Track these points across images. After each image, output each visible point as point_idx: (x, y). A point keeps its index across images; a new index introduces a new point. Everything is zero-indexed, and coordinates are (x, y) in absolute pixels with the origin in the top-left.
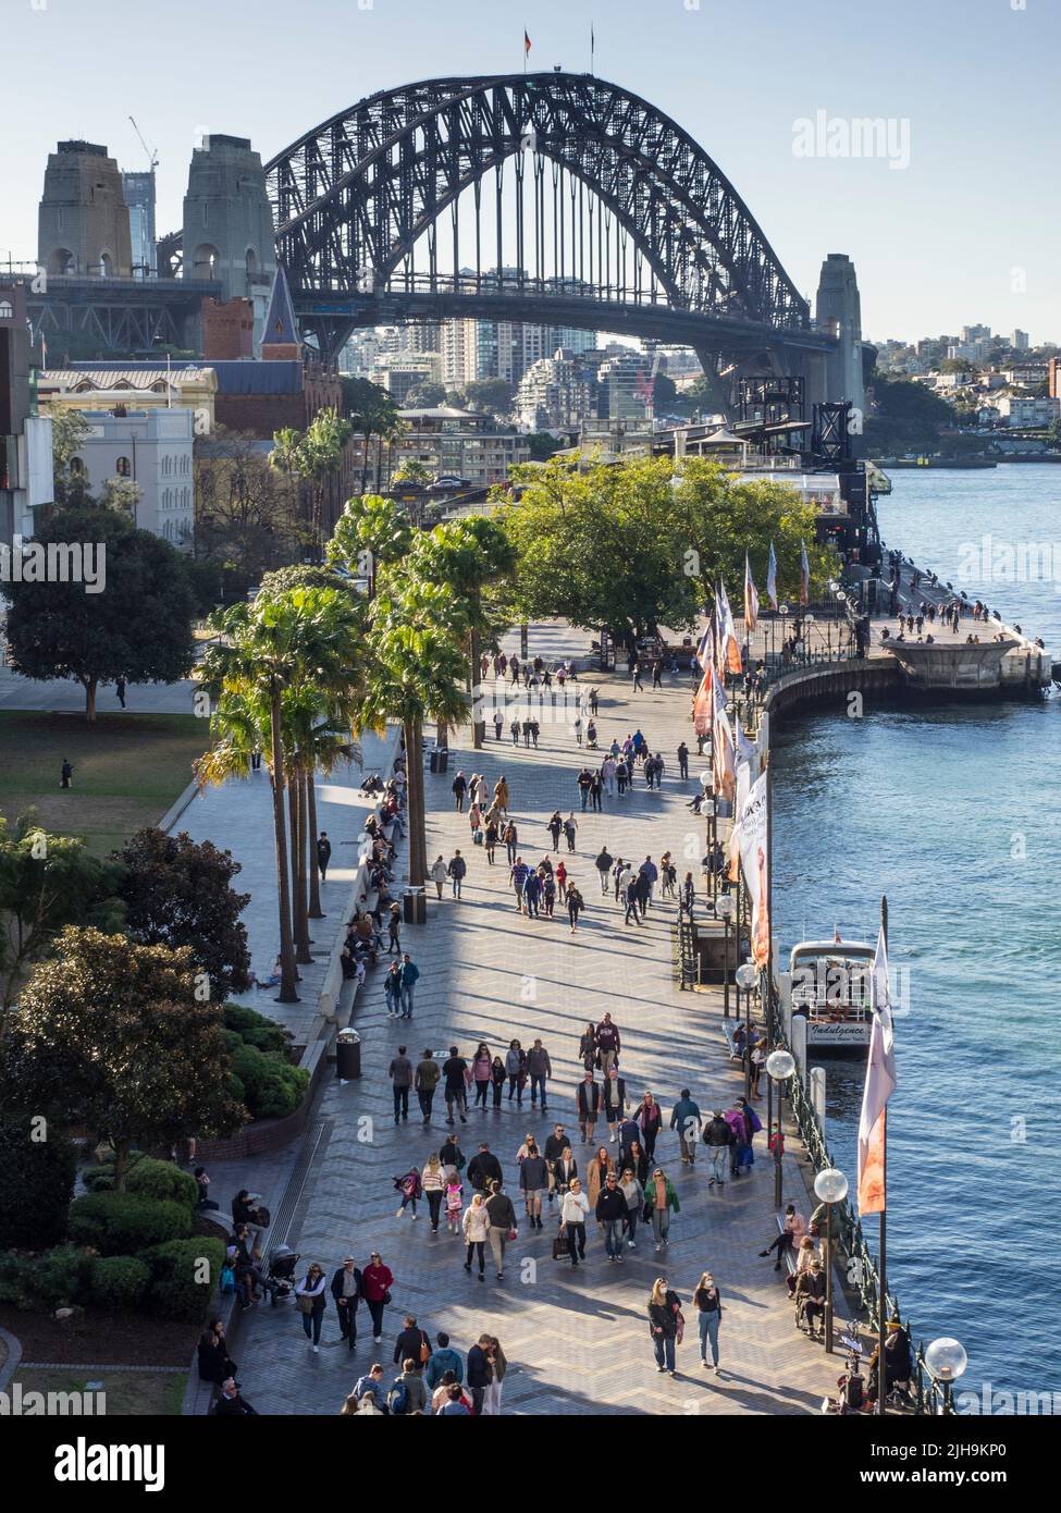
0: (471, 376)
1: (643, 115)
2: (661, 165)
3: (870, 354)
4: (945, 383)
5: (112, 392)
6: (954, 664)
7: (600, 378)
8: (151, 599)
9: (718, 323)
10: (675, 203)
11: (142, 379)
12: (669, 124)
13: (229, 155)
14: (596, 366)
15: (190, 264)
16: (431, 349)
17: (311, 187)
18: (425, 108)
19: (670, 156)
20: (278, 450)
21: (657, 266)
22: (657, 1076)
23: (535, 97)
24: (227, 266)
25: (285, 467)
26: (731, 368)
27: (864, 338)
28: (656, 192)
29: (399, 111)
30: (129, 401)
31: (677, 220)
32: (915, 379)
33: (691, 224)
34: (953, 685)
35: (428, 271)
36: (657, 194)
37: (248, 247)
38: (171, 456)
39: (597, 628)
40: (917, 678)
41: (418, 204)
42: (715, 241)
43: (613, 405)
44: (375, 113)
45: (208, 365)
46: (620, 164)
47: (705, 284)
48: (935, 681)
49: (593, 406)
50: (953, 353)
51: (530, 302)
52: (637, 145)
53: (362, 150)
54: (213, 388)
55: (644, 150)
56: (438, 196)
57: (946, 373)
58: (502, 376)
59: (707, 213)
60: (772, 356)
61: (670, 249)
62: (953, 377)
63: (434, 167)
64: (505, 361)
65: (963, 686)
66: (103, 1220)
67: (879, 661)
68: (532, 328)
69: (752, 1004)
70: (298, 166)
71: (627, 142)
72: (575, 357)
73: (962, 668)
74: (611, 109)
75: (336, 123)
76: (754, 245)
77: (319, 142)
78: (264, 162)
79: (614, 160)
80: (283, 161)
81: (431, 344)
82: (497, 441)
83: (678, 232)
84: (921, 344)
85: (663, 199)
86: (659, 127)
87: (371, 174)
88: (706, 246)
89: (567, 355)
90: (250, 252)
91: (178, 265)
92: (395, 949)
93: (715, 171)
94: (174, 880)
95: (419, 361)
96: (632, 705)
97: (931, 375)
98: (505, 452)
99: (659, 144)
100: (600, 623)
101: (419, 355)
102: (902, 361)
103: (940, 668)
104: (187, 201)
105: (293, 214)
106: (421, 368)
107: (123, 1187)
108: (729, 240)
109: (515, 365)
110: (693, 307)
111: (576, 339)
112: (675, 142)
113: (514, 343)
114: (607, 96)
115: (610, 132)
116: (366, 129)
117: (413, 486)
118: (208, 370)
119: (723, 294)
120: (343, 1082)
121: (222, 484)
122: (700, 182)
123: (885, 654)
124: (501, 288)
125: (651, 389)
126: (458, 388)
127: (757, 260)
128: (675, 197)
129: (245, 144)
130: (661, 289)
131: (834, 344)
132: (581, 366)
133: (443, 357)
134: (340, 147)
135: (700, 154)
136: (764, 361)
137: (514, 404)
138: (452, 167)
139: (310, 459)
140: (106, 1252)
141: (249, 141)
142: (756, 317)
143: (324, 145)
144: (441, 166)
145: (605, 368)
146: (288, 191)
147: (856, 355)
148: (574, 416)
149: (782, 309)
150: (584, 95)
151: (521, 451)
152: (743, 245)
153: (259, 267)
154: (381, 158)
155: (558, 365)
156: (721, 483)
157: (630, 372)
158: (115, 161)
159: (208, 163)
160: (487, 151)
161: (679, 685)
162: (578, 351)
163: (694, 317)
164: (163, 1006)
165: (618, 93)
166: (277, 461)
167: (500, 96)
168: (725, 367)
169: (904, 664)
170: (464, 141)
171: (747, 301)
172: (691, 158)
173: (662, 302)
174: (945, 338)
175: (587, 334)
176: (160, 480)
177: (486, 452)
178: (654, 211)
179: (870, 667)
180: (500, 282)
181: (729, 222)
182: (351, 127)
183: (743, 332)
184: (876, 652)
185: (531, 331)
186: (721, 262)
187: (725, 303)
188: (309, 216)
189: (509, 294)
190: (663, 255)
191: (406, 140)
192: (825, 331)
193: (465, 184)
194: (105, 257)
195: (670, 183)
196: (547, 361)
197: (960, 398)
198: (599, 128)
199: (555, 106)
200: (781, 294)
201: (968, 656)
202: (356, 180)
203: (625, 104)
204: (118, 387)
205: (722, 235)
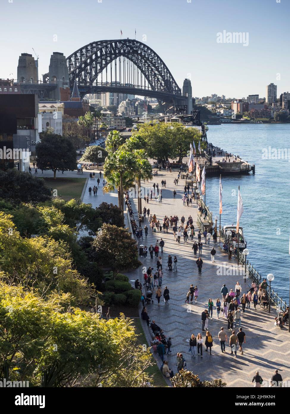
0: (108, 105)
1: (146, 48)
2: (150, 59)
3: (194, 100)
4: (209, 107)
5: (42, 108)
6: (231, 166)
7: (136, 105)
8: (68, 153)
9: (162, 93)
10: (153, 68)
11: (48, 105)
12: (152, 50)
13: (59, 56)
14: (135, 102)
15: (51, 80)
16: (99, 99)
17: (76, 64)
18: (100, 47)
19: (152, 57)
20: (79, 121)
21: (149, 81)
22: (207, 255)
23: (123, 44)
24: (58, 81)
25: (81, 124)
26: (165, 103)
27: (193, 97)
28: (149, 65)
29: (94, 47)
30: (46, 110)
31: (153, 71)
32: (203, 106)
33: (156, 72)
34: (231, 171)
35: (101, 82)
36: (149, 66)
37: (63, 77)
38: (58, 122)
39: (156, 159)
40: (223, 170)
41: (99, 67)
42: (161, 76)
43: (139, 111)
44: (89, 48)
45: (63, 102)
46: (141, 59)
47: (159, 85)
48: (227, 170)
49: (134, 111)
50: (209, 100)
51: (123, 89)
52: (145, 55)
53: (87, 56)
54: (64, 107)
55: (146, 56)
56: (103, 66)
57: (209, 104)
58: (115, 105)
59: (160, 70)
60: (174, 101)
61: (152, 77)
62: (211, 105)
63: (102, 59)
64: (115, 102)
65: (233, 171)
66: (114, 286)
67: (215, 166)
68: (121, 94)
69: (221, 239)
70: (73, 59)
71: (143, 54)
72: (130, 101)
73: (233, 167)
74: (139, 47)
75: (81, 50)
76: (170, 77)
77: (77, 54)
78: (66, 58)
79: (140, 58)
80: (70, 58)
81: (99, 98)
82: (118, 119)
83: (153, 74)
84: (203, 98)
85: (150, 67)
86: (150, 51)
87: (88, 61)
88: (160, 77)
89: (129, 100)
90: (63, 78)
91: (48, 80)
92: (140, 228)
93: (161, 61)
94: (111, 213)
95: (96, 101)
96: (167, 175)
97: (206, 105)
98: (120, 121)
99: (149, 55)
100: (157, 158)
101: (96, 100)
102: (199, 102)
103: (228, 167)
104: (50, 66)
105: (72, 70)
106: (97, 103)
107: (115, 279)
108: (164, 76)
109: (117, 102)
110: (156, 90)
111: (131, 97)
112: (153, 54)
113: (117, 98)
114: (139, 44)
115: (139, 52)
116: (87, 51)
117: (104, 128)
118: (63, 103)
119: (163, 87)
120: (142, 256)
121: (67, 128)
122: (158, 63)
123: (216, 164)
124: (116, 86)
125: (147, 108)
126: (105, 107)
127: (170, 80)
128: (153, 66)
129: (62, 54)
130: (150, 86)
131: (186, 98)
132: (132, 103)
133: (102, 101)
134: (82, 55)
135: (158, 57)
136: (171, 102)
137: (117, 111)
138: (106, 59)
139: (86, 122)
140: (116, 293)
141: (63, 54)
142: (170, 92)
143: (78, 54)
144: (103, 59)
145: (137, 103)
146: (71, 64)
147: (191, 100)
148: (130, 113)
149: (175, 90)
150: (134, 44)
151: (123, 121)
152: (167, 77)
153: (65, 81)
154: (91, 57)
155: (127, 102)
156: (181, 128)
157: (143, 104)
158: (34, 58)
159: (54, 58)
160: (113, 56)
161: (175, 171)
162: (131, 99)
163: (157, 92)
164: (126, 240)
165: (141, 44)
166: (79, 123)
167: (116, 44)
168: (163, 103)
169: (220, 167)
170: (108, 54)
171: (168, 89)
172: (156, 58)
173: (150, 89)
174: (208, 97)
175: (133, 95)
176: (56, 127)
177: (116, 121)
178: (148, 69)
179: (213, 167)
180: (116, 84)
181: (164, 72)
182: (84, 51)
183: (168, 95)
184: (214, 164)
185: (121, 95)
186: (163, 80)
187: (163, 89)
188: (75, 70)
189: (118, 87)
190: (150, 79)
191: (96, 54)
192: (185, 95)
193: (109, 63)
194: (32, 79)
195: (152, 63)
196: (124, 101)
197: (213, 110)
198: (137, 51)
199: (127, 46)
200: (175, 87)
201: (234, 165)
202: (85, 62)
203: (142, 46)
204: (43, 107)
205: (163, 74)
